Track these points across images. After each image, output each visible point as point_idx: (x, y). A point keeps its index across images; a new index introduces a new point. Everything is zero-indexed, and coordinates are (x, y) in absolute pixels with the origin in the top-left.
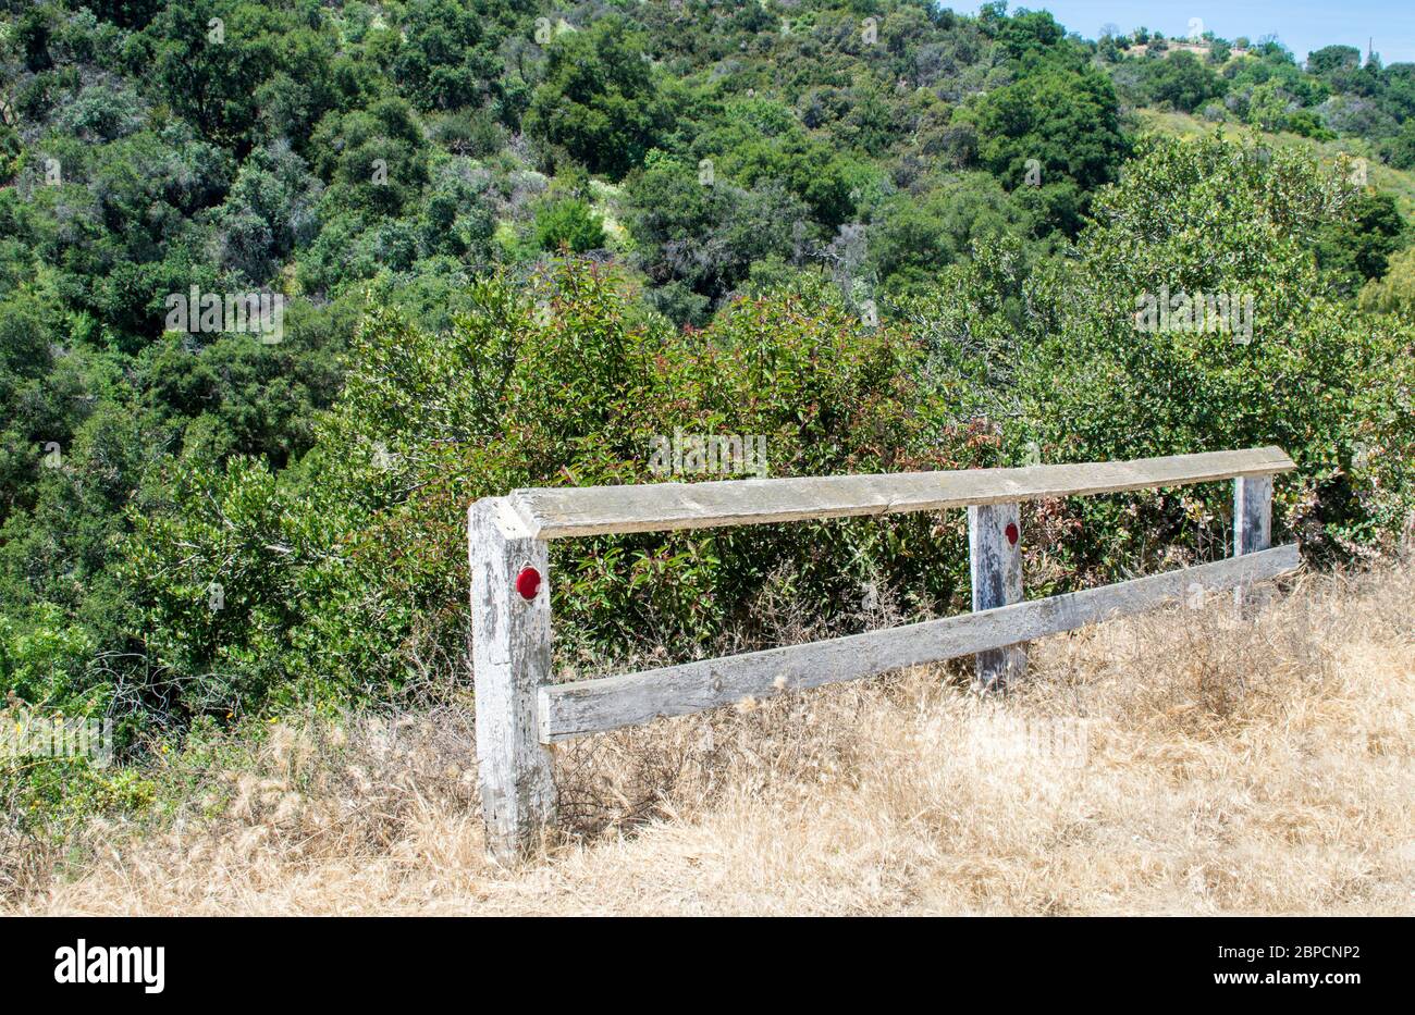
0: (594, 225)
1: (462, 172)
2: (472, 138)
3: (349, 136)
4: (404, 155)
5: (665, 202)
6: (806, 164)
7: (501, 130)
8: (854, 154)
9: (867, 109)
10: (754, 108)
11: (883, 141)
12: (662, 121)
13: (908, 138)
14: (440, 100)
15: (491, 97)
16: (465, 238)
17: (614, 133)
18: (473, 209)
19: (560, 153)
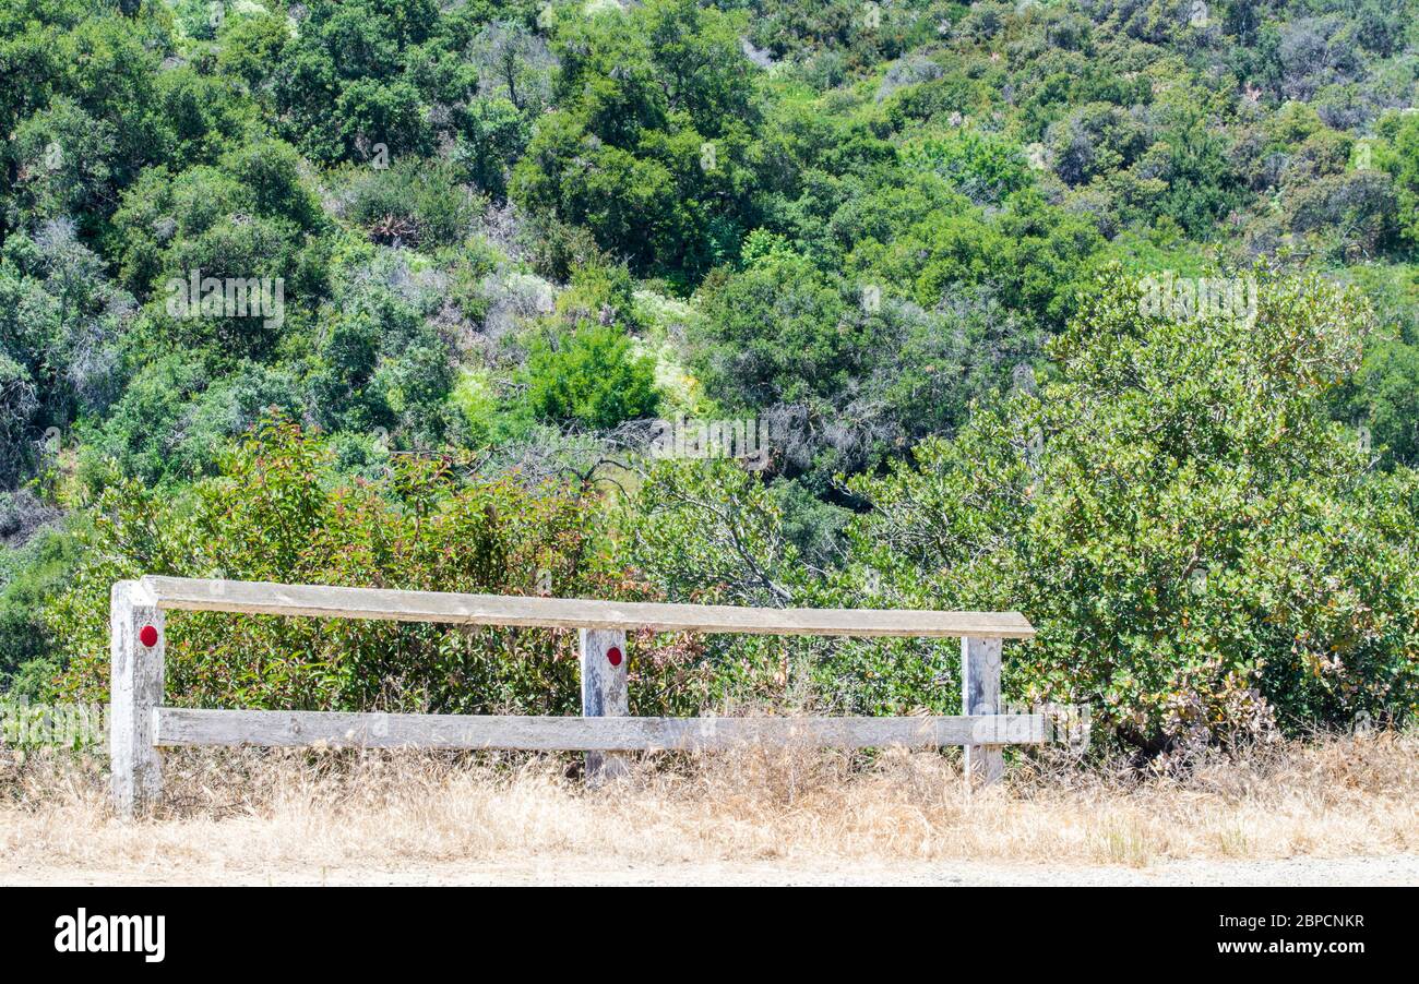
0: (638, 374)
1: (393, 277)
2: (416, 214)
3: (184, 215)
4: (285, 247)
5: (771, 333)
6: (1047, 256)
7: (469, 198)
8: (1156, 233)
9: (1180, 146)
10: (957, 149)
11: (1214, 209)
12: (775, 176)
13: (1262, 200)
14: (359, 144)
15: (453, 135)
16: (395, 400)
17: (683, 201)
18: (411, 346)
19: (578, 240)
